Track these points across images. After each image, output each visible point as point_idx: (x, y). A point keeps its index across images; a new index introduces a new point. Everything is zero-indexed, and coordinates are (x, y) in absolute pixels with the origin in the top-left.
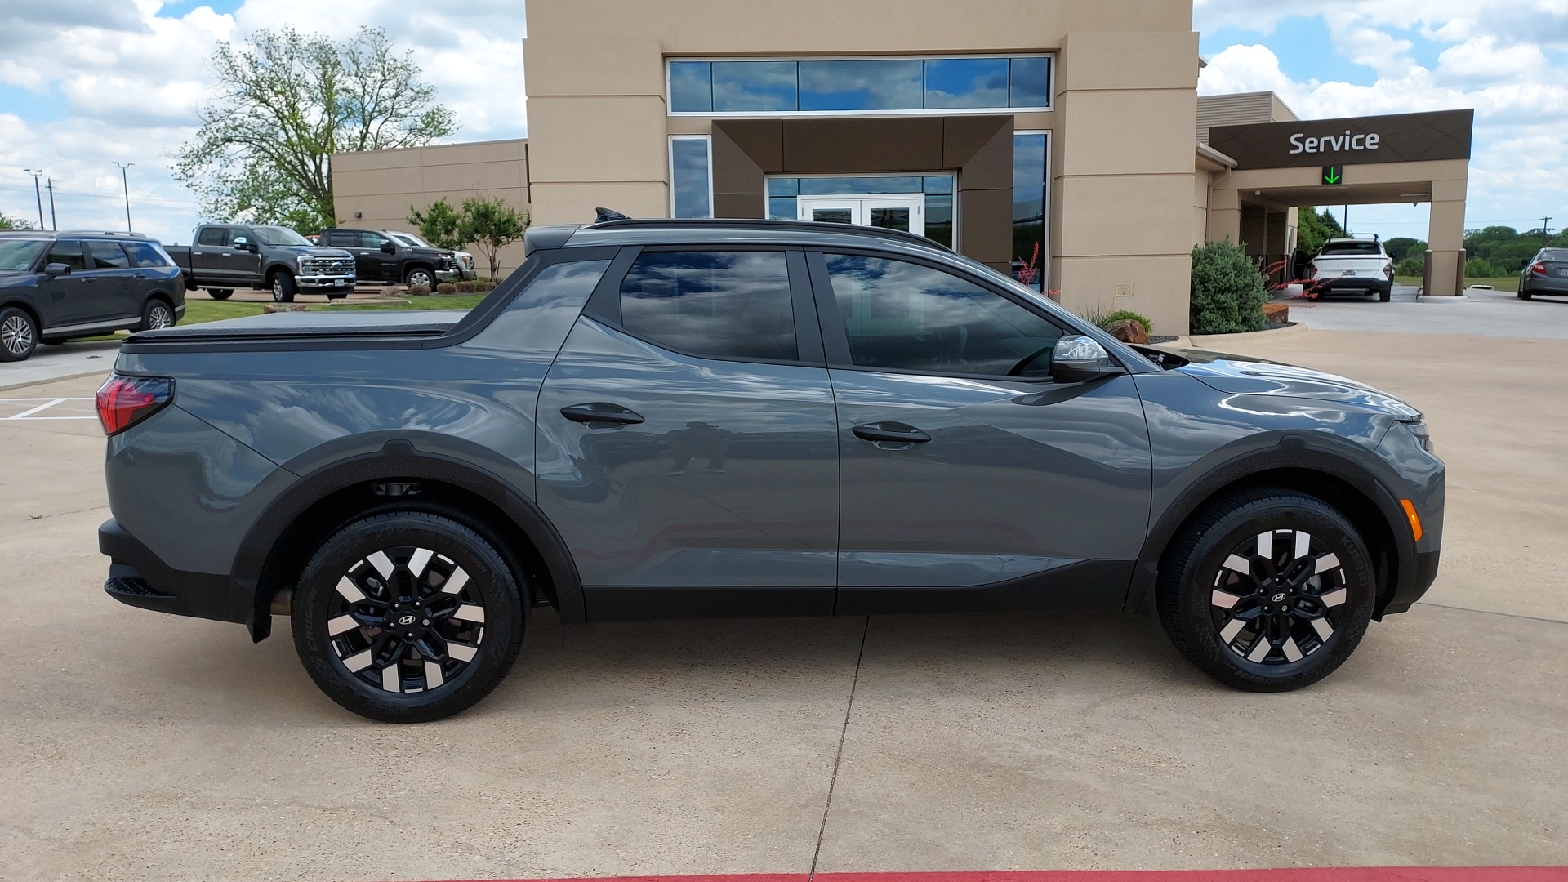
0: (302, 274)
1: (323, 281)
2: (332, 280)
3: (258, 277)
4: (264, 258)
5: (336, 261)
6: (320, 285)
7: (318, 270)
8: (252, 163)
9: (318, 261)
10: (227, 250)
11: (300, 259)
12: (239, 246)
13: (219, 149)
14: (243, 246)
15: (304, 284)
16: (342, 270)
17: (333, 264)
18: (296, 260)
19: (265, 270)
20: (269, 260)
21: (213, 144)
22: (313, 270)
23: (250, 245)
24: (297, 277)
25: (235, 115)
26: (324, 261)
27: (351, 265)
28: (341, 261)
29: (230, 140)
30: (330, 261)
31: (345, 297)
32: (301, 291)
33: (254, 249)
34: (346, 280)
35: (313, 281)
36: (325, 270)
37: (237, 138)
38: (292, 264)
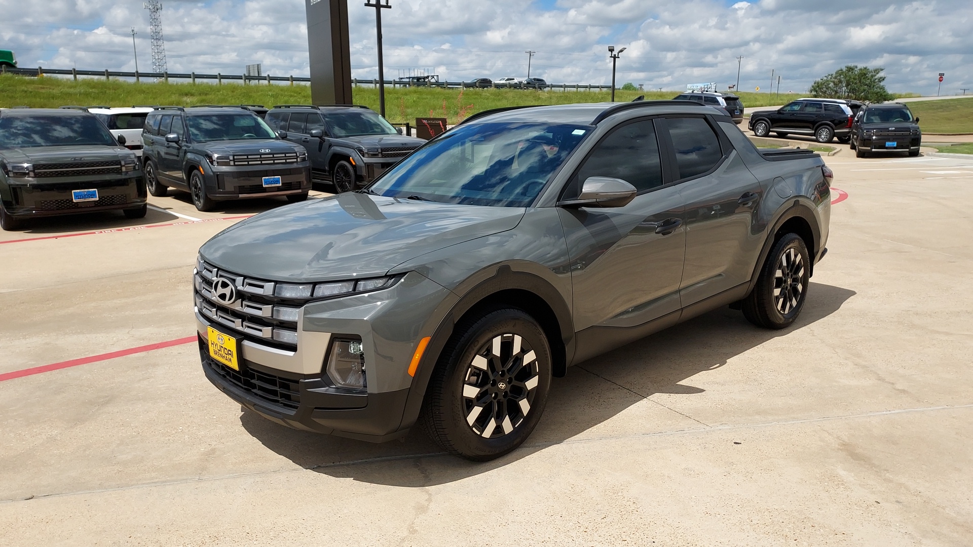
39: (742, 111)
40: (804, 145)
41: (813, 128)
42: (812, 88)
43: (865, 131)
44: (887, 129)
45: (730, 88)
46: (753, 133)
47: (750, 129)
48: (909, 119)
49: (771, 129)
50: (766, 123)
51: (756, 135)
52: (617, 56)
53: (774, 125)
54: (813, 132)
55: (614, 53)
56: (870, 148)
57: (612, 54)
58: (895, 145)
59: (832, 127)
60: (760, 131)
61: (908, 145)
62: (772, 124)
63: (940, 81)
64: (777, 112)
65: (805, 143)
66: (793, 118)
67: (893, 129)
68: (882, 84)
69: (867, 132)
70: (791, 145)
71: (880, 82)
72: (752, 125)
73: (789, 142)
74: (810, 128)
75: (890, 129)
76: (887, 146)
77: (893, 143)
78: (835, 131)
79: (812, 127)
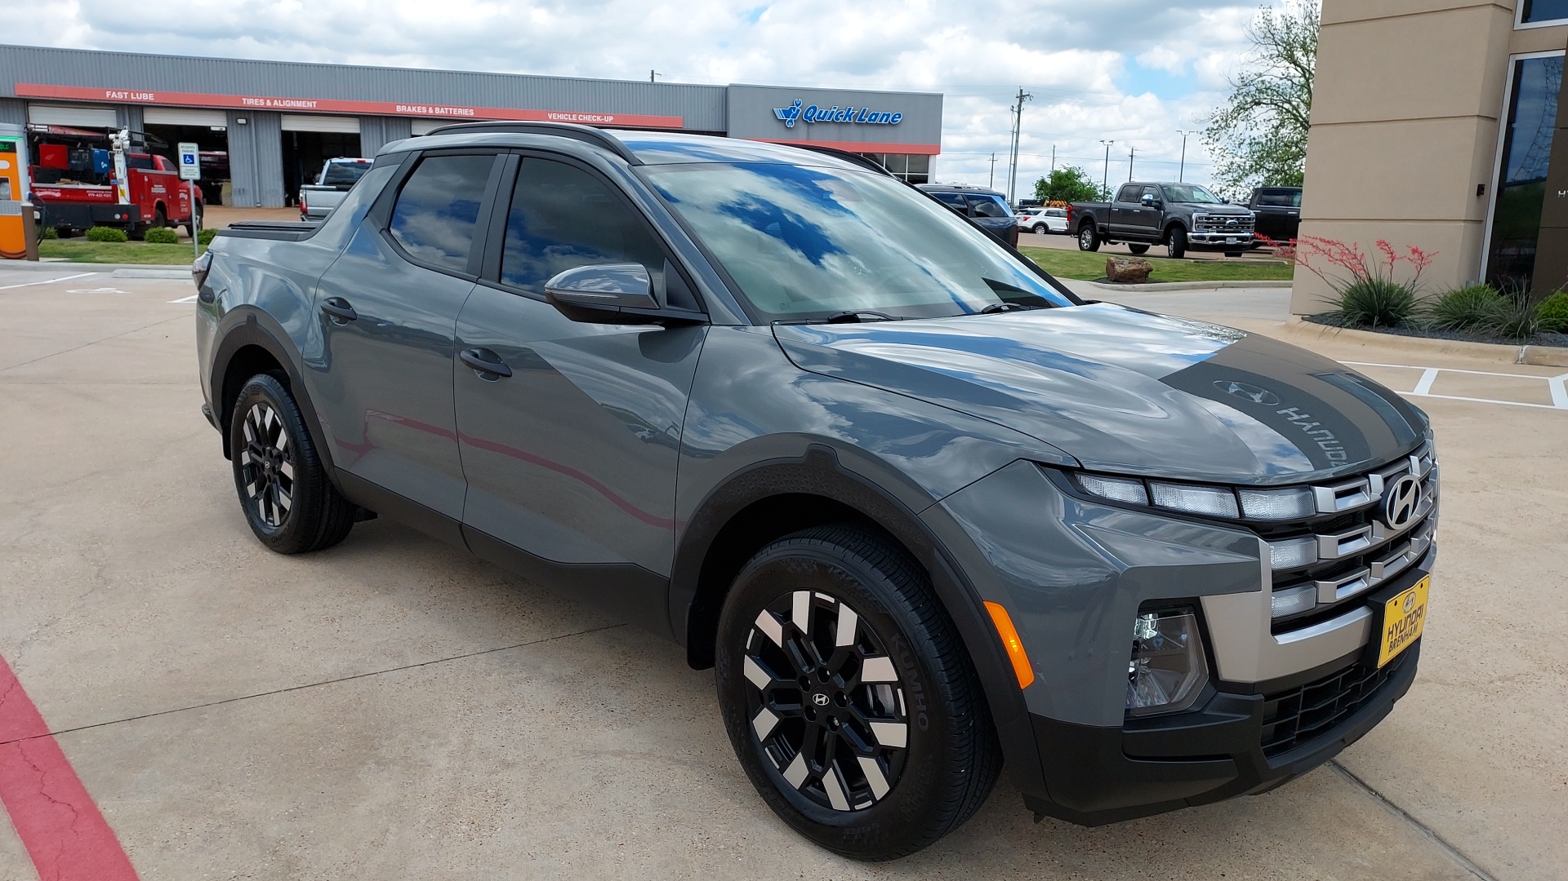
0: (1194, 230)
1: (1213, 238)
2: (1224, 238)
3: (1158, 233)
4: (1166, 214)
5: (1232, 219)
6: (1210, 242)
7: (1211, 227)
8: (1275, 125)
9: (1212, 218)
10: (1137, 207)
11: (1194, 216)
12: (1145, 202)
13: (1247, 113)
14: (1149, 203)
15: (1194, 241)
16: (1237, 227)
17: (1228, 222)
18: (1190, 217)
19: (1164, 226)
20: (1169, 217)
21: (1241, 108)
22: (1206, 227)
23: (1156, 202)
24: (1189, 234)
25: (1264, 78)
26: (1219, 218)
27: (1250, 223)
28: (1238, 219)
29: (1258, 104)
30: (1225, 219)
31: (1239, 255)
32: (1190, 247)
33: (1159, 206)
34: (1239, 238)
35: (1203, 238)
36: (1218, 227)
37: (1264, 101)
38: (1187, 220)
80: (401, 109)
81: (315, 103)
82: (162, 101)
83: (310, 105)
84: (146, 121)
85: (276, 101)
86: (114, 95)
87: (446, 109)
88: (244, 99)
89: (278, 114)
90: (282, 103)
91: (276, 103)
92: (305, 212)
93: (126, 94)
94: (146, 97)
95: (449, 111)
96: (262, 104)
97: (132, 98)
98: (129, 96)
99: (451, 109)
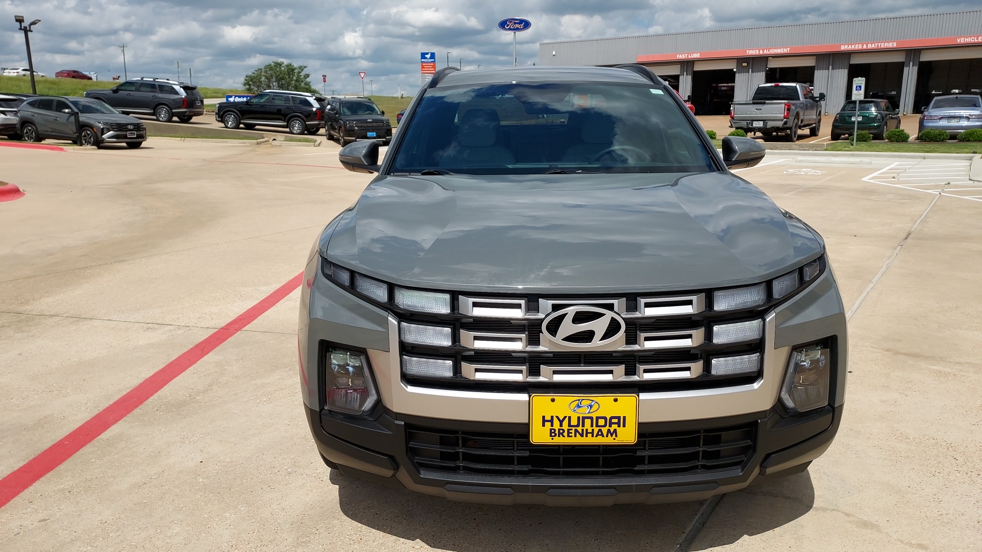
39: (202, 102)
40: (280, 137)
41: (285, 119)
42: (246, 82)
43: (348, 123)
44: (365, 121)
45: (114, 79)
46: (223, 125)
47: (219, 121)
48: (377, 112)
49: (242, 121)
50: (235, 115)
51: (226, 127)
52: (28, 29)
53: (245, 116)
54: (286, 124)
55: (23, 25)
56: (354, 138)
57: (21, 26)
58: (375, 135)
59: (303, 119)
60: (230, 123)
61: (384, 135)
62: (242, 116)
63: (325, 82)
64: (245, 103)
65: (281, 135)
66: (262, 109)
67: (371, 120)
68: (308, 80)
69: (349, 123)
70: (267, 137)
71: (306, 78)
72: (220, 116)
73: (264, 134)
74: (282, 120)
75: (368, 120)
76: (368, 136)
77: (373, 133)
78: (307, 123)
79: (283, 119)
80: (844, 48)
81: (789, 49)
82: (704, 57)
83: (785, 51)
84: (695, 69)
85: (765, 50)
86: (681, 57)
87: (876, 44)
88: (747, 51)
89: (764, 59)
90: (769, 51)
91: (765, 52)
92: (733, 118)
93: (686, 55)
94: (696, 56)
95: (878, 45)
96: (757, 53)
97: (689, 57)
98: (688, 56)
99: (879, 44)
